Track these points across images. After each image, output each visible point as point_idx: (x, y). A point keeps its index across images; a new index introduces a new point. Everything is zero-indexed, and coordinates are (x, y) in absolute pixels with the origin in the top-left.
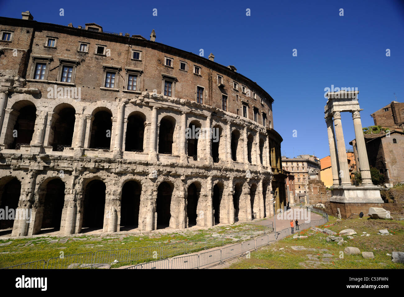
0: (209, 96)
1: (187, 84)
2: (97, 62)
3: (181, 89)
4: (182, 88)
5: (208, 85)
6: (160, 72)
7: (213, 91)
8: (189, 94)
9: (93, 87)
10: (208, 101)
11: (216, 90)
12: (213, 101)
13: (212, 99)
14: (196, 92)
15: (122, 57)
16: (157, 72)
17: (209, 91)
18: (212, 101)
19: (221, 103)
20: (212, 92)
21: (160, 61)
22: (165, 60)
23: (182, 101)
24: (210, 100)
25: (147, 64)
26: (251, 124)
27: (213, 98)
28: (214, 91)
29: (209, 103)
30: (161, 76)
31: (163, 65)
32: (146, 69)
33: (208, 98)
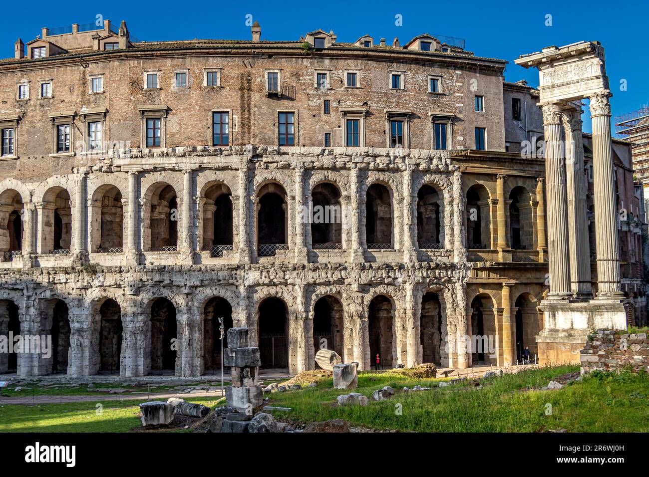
0: (243, 125)
1: (189, 114)
2: (42, 111)
3: (179, 126)
4: (180, 124)
5: (239, 102)
6: (136, 104)
7: (252, 112)
8: (193, 133)
9: (41, 156)
10: (240, 137)
11: (260, 107)
12: (252, 133)
13: (249, 129)
14: (209, 125)
15: (76, 92)
16: (131, 106)
17: (243, 114)
18: (249, 133)
19: (274, 133)
20: (249, 114)
21: (135, 84)
22: (145, 78)
23: (180, 150)
24: (243, 133)
25: (113, 97)
26: (375, 156)
27: (253, 127)
28: (255, 111)
29: (243, 140)
30: (138, 112)
31: (142, 89)
32: (112, 105)
33: (240, 129)
